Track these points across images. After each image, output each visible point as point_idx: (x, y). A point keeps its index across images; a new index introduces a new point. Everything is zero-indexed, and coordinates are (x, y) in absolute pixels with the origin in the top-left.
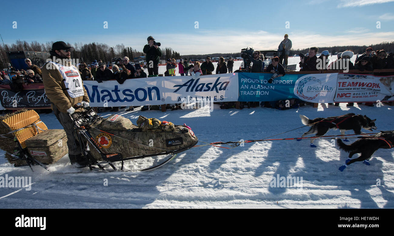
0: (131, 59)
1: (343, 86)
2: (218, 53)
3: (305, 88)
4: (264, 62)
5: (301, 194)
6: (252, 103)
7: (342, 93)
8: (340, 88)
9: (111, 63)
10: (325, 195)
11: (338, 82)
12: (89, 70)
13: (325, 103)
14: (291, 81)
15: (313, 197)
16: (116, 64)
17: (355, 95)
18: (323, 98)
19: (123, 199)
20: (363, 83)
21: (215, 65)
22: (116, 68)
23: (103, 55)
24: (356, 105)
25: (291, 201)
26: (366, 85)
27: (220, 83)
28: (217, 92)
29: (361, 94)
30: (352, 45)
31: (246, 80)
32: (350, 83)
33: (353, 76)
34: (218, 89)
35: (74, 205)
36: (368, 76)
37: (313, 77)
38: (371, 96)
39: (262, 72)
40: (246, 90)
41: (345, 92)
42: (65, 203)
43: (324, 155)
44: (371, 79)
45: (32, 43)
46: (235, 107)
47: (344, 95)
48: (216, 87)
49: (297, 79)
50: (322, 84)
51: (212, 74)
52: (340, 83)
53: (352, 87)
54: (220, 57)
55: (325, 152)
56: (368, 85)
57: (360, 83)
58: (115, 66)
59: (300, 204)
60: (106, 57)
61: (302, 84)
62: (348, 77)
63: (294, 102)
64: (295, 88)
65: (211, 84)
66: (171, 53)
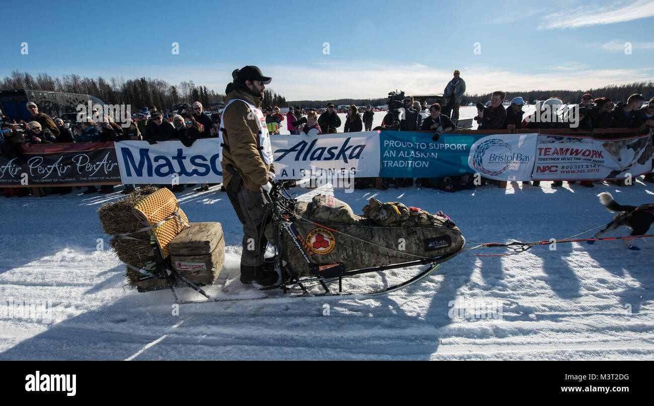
0: (206, 106)
1: (545, 155)
2: (348, 98)
3: (486, 157)
4: (420, 114)
5: (479, 328)
6: (401, 179)
7: (543, 165)
8: (540, 157)
9: (171, 112)
10: (516, 328)
11: (538, 148)
12: (135, 123)
13: (517, 182)
14: (464, 145)
15: (498, 332)
16: (179, 113)
17: (565, 169)
18: (514, 172)
19: (188, 336)
20: (577, 151)
21: (343, 117)
22: (181, 120)
23: (159, 99)
24: (565, 185)
25: (463, 338)
26: (582, 153)
27: (350, 147)
28: (346, 162)
29: (574, 167)
30: (560, 89)
31: (392, 142)
32: (556, 149)
33: (561, 139)
34: (347, 157)
35: (106, 348)
36: (585, 139)
37: (499, 140)
38: (589, 171)
39: (418, 129)
40: (393, 159)
41: (549, 163)
42: (91, 345)
43: (516, 265)
44: (589, 144)
45: (40, 76)
46: (375, 186)
47: (547, 169)
48: (343, 153)
49: (474, 143)
50: (513, 151)
51: (336, 133)
52: (541, 149)
53: (560, 157)
54: (350, 106)
55: (517, 260)
56: (585, 152)
57: (572, 150)
58: (177, 117)
59: (478, 344)
60: (164, 103)
61: (481, 150)
62: (553, 139)
63: (469, 180)
64: (469, 157)
65: (336, 148)
66: (271, 97)
